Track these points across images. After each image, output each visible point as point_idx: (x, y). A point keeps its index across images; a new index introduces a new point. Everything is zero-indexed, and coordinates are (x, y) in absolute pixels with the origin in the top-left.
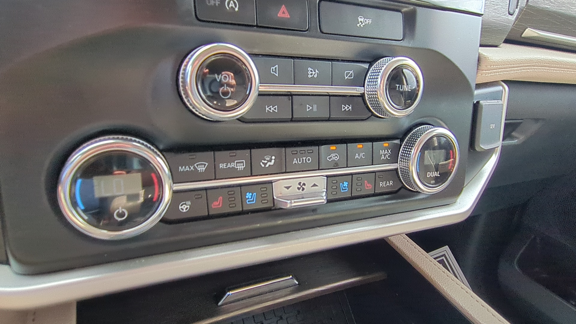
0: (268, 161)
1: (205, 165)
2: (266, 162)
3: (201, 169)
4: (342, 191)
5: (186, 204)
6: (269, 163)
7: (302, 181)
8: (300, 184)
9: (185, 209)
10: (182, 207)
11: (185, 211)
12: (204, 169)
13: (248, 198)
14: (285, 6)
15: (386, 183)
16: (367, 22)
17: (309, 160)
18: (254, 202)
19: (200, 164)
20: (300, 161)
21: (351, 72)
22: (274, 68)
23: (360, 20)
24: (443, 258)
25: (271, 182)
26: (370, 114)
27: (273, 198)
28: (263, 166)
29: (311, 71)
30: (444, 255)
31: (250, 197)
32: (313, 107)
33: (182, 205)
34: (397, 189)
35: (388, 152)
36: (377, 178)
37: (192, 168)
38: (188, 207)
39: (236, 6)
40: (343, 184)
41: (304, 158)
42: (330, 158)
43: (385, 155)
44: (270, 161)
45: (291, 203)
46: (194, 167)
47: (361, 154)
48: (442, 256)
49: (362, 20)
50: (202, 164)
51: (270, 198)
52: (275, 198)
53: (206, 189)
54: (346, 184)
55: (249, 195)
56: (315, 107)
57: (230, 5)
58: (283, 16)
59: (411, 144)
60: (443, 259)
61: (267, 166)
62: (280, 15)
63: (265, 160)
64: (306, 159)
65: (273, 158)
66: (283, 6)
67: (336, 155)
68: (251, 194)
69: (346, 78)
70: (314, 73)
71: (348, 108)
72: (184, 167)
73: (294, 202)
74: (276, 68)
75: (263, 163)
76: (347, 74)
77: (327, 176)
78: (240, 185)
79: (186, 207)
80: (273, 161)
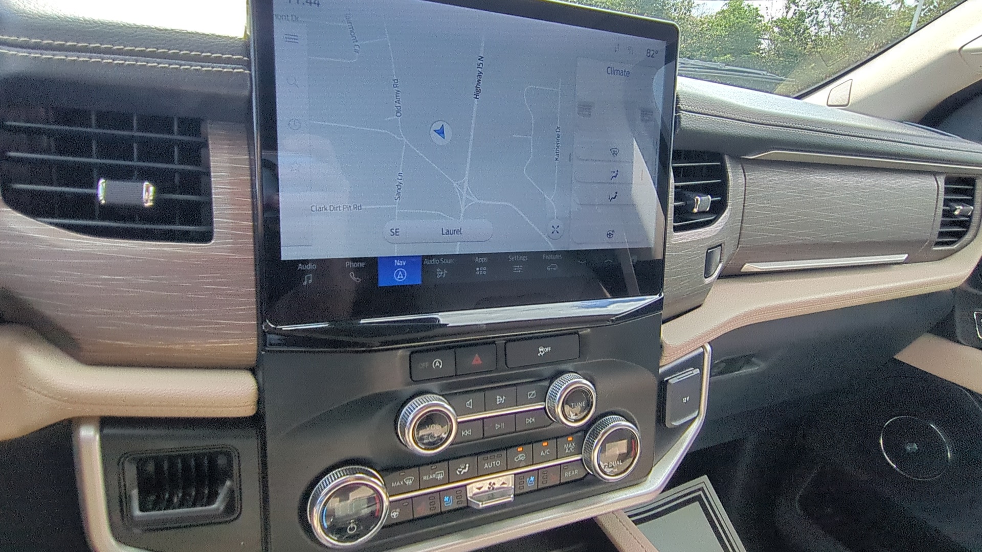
0: (463, 469)
1: (412, 479)
2: (461, 470)
3: (409, 483)
4: (529, 485)
5: (396, 511)
6: (464, 471)
7: (492, 481)
8: (490, 484)
9: (395, 515)
10: (393, 514)
11: (395, 517)
12: (411, 482)
13: (446, 501)
14: (480, 356)
15: (571, 473)
16: (547, 350)
17: (498, 463)
18: (451, 504)
19: (408, 479)
20: (490, 465)
21: (533, 392)
22: (469, 402)
23: (540, 350)
24: (701, 492)
25: (465, 486)
26: (551, 422)
27: (467, 499)
28: (458, 473)
29: (499, 398)
30: (702, 489)
31: (447, 500)
32: (500, 425)
33: (393, 513)
34: (582, 477)
35: (572, 445)
36: (562, 468)
37: (402, 483)
38: (398, 513)
39: (440, 364)
40: (530, 478)
41: (494, 463)
42: (517, 459)
43: (569, 449)
44: (465, 468)
45: (482, 504)
46: (404, 482)
47: (547, 451)
48: (699, 490)
49: (542, 350)
50: (409, 479)
51: (464, 499)
52: (469, 498)
53: (411, 498)
54: (532, 479)
55: (446, 499)
56: (503, 425)
57: (436, 365)
58: (477, 363)
59: (595, 435)
60: (700, 495)
61: (462, 473)
62: (474, 362)
63: (460, 468)
64: (495, 463)
65: (467, 465)
66: (477, 355)
67: (523, 456)
68: (448, 497)
69: (529, 398)
70: (501, 399)
71: (531, 420)
72: (395, 483)
73: (485, 503)
74: (470, 403)
75: (459, 471)
76: (530, 395)
77: (515, 474)
78: (439, 491)
79: (396, 514)
80: (467, 468)
